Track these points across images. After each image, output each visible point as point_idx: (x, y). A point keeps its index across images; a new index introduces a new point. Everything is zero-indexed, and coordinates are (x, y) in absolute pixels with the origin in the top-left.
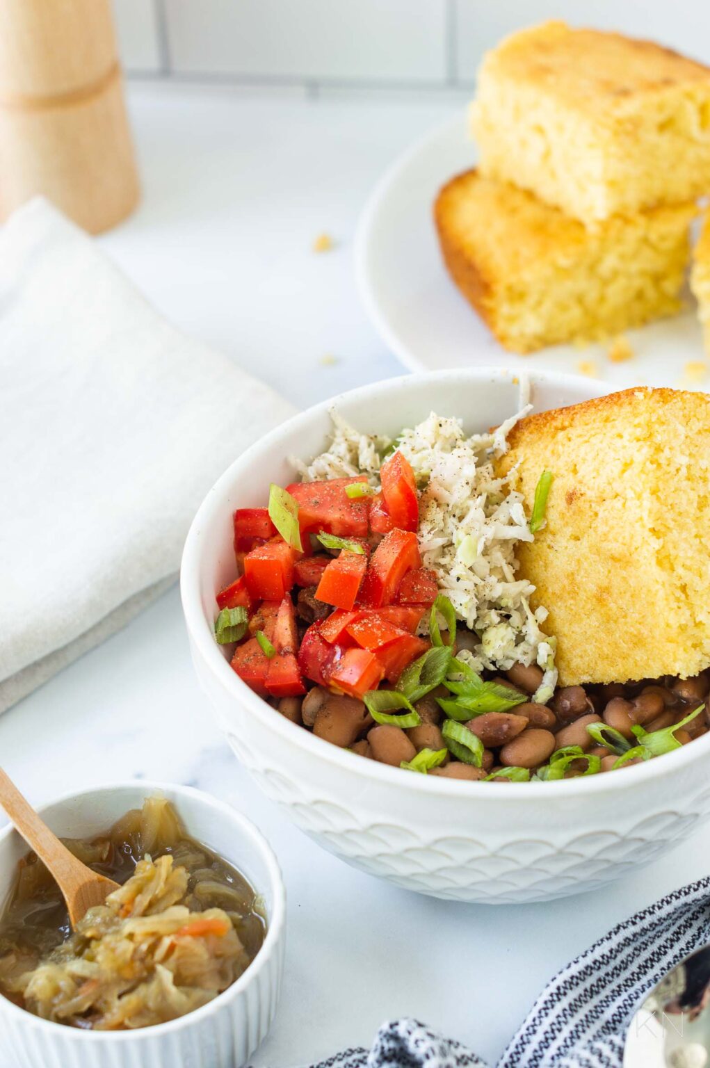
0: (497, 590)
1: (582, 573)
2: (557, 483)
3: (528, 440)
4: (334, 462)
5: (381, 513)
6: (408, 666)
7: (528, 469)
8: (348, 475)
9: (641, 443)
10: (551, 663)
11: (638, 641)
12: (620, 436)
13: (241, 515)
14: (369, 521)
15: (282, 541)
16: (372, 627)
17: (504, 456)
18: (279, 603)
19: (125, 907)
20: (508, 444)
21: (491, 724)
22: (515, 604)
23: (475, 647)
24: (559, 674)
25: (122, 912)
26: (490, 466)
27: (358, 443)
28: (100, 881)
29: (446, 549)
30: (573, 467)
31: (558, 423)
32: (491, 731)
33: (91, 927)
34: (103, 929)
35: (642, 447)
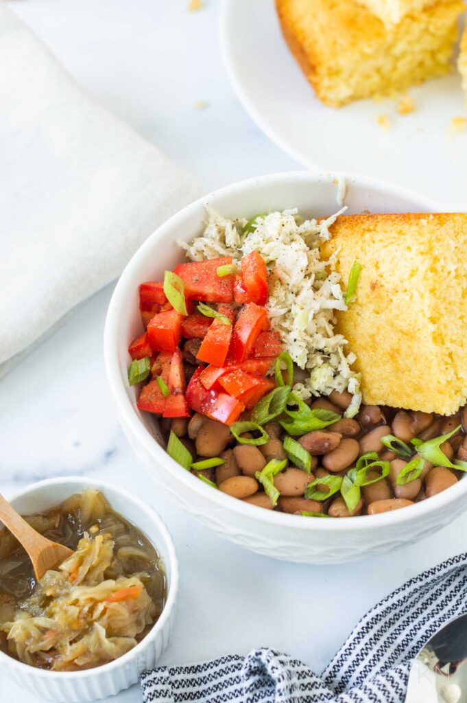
0: (322, 343)
1: (381, 337)
2: (364, 273)
3: (344, 233)
4: (208, 245)
5: (242, 290)
6: (260, 399)
7: (344, 257)
8: (218, 252)
9: (424, 256)
10: (358, 389)
11: (418, 389)
12: (409, 248)
13: (144, 288)
14: (234, 293)
15: (172, 309)
16: (236, 379)
17: (326, 241)
18: (172, 354)
19: (72, 575)
20: (330, 234)
21: (317, 442)
22: (333, 349)
23: (306, 380)
24: (363, 397)
25: (70, 579)
26: (317, 250)
27: (225, 227)
29: (287, 316)
30: (375, 263)
31: (365, 226)
32: (316, 448)
33: (50, 587)
34: (58, 591)
35: (424, 259)
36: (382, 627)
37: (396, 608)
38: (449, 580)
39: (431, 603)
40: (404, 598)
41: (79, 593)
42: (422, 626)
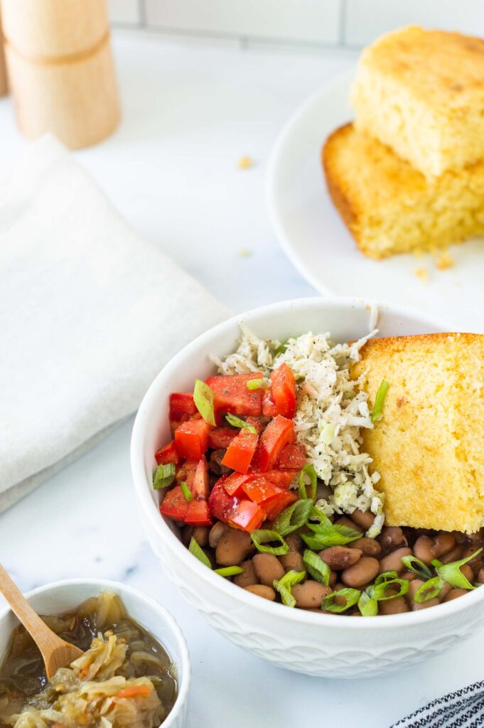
0: (346, 460)
1: (405, 454)
2: (391, 391)
3: (374, 354)
4: (240, 360)
5: (270, 403)
6: (282, 511)
7: (372, 377)
8: (249, 369)
9: (450, 372)
10: (381, 510)
11: (440, 506)
12: (436, 365)
13: (174, 397)
14: (262, 407)
15: (201, 418)
16: (260, 486)
17: (356, 363)
18: (197, 461)
19: (83, 672)
20: (361, 356)
21: (336, 556)
22: (358, 468)
24: (385, 518)
25: (81, 675)
26: (347, 370)
27: (258, 346)
28: (67, 647)
29: (313, 430)
30: (402, 381)
31: (394, 347)
32: (336, 561)
33: (60, 683)
34: (67, 686)
35: (450, 375)
41: (87, 687)
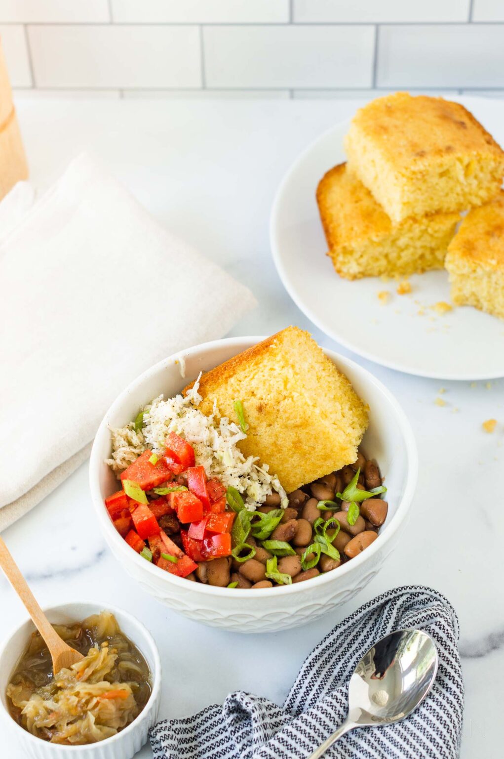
19: (79, 674)
23: (250, 501)
25: (77, 676)
33: (62, 680)
34: (66, 684)
36: (321, 665)
37: (329, 649)
38: (365, 624)
39: (354, 643)
40: (334, 640)
41: (82, 688)
42: (350, 660)
